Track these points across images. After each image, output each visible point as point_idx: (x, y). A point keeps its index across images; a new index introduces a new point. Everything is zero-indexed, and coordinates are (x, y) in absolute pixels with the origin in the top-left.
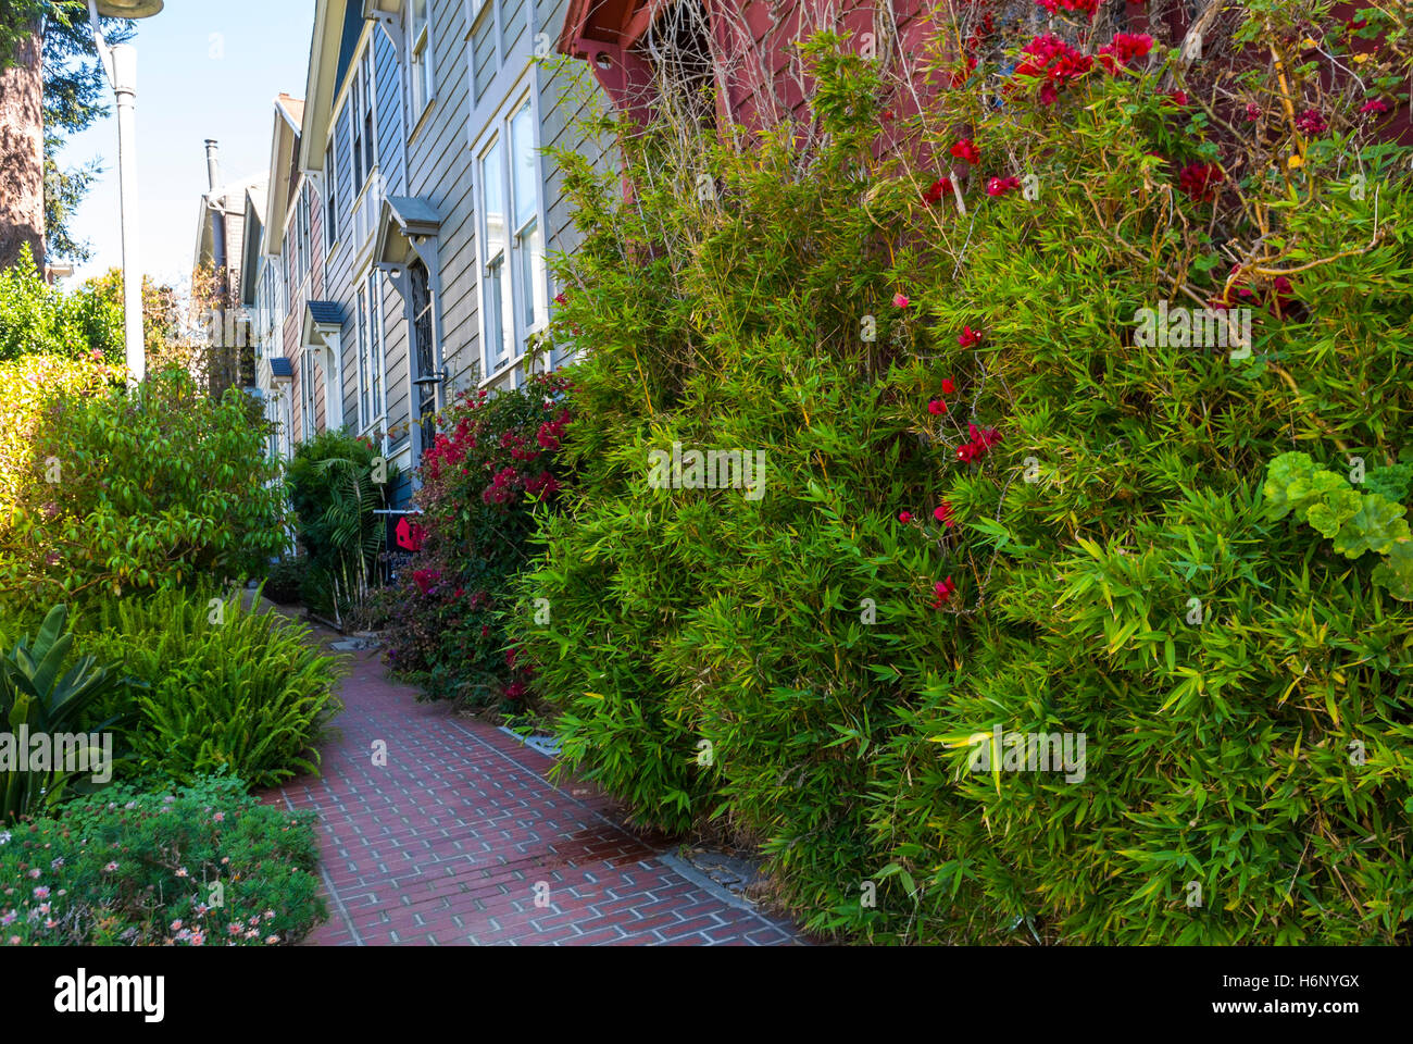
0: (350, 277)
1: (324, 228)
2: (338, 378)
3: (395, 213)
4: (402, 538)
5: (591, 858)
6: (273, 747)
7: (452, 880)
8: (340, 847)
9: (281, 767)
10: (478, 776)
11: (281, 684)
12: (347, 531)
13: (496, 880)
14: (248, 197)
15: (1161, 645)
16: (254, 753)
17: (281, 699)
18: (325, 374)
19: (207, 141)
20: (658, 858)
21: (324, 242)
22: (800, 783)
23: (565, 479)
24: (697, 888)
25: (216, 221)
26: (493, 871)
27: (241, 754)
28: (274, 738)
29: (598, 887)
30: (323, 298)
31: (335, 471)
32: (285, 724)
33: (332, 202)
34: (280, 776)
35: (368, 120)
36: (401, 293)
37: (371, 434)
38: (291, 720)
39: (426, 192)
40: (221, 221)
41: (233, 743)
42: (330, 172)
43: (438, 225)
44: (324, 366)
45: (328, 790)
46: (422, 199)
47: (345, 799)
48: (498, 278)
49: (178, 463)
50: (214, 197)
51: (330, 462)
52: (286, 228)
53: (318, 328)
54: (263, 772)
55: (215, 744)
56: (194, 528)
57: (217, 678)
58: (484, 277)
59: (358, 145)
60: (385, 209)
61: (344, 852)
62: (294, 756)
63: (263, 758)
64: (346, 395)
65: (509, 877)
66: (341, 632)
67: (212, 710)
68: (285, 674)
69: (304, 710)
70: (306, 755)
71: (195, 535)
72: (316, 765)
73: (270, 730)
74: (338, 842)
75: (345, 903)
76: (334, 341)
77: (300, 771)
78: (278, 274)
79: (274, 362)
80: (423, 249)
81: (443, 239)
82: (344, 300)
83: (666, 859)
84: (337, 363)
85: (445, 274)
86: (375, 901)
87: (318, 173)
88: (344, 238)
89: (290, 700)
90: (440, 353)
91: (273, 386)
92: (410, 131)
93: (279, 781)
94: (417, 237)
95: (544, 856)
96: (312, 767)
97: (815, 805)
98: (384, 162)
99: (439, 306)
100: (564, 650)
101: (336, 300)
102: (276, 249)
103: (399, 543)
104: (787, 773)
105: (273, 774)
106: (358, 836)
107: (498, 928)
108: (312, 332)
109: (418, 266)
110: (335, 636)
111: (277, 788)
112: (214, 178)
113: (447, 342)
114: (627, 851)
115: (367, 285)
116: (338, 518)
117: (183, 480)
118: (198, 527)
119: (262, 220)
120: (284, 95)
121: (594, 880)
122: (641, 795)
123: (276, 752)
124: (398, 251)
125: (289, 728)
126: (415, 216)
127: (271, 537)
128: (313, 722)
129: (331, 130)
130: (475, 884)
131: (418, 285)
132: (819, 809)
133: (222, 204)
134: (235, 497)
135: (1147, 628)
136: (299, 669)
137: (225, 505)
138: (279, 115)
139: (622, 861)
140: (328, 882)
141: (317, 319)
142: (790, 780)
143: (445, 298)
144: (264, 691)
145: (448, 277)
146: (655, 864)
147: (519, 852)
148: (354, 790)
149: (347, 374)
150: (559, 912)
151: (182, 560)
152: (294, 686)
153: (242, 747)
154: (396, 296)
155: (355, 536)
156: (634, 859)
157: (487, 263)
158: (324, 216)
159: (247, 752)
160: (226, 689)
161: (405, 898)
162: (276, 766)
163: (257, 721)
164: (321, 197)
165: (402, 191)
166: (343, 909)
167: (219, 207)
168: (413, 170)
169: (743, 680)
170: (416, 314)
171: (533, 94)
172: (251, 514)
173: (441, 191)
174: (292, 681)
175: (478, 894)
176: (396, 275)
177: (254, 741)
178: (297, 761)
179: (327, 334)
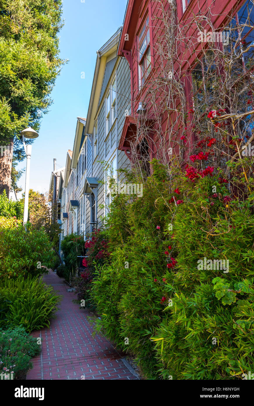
0: (80, 195)
1: (76, 182)
2: (76, 219)
3: (88, 182)
4: (84, 264)
5: (105, 358)
6: (39, 320)
7: (70, 360)
8: (48, 348)
9: (41, 325)
10: (87, 331)
11: (43, 303)
12: (73, 260)
13: (80, 361)
14: (61, 173)
15: (187, 322)
16: (34, 321)
17: (42, 307)
18: (74, 218)
19: (54, 159)
20: (121, 359)
21: (75, 186)
22: (143, 344)
23: (106, 257)
24: (127, 369)
25: (55, 178)
26: (80, 359)
27: (31, 321)
28: (39, 317)
29: (104, 366)
30: (74, 199)
31: (72, 244)
32: (42, 314)
33: (77, 176)
34: (40, 327)
35: (85, 158)
36: (89, 201)
37: (82, 235)
38: (44, 313)
39: (95, 177)
40: (56, 178)
41: (29, 318)
42: (78, 169)
43: (97, 185)
44: (74, 217)
45: (51, 332)
46: (95, 178)
47: (54, 335)
48: (109, 199)
49: (27, 246)
50: (54, 172)
51: (70, 242)
52: (68, 181)
53: (72, 207)
54: (36, 326)
55: (25, 318)
56: (28, 262)
57: (28, 301)
58: (106, 199)
59: (83, 163)
60: (86, 181)
61: (48, 350)
62: (44, 322)
63: (36, 322)
64: (78, 224)
65: (83, 361)
66: (71, 287)
67: (26, 309)
68: (44, 300)
69: (48, 310)
70: (47, 322)
71: (28, 264)
72: (48, 324)
73: (38, 315)
74: (48, 347)
75: (43, 364)
76: (76, 210)
77: (45, 327)
78: (66, 192)
79: (64, 214)
80: (94, 191)
81: (99, 188)
82: (79, 200)
83: (123, 360)
84: (76, 216)
85: (98, 197)
86: (50, 364)
87: (75, 169)
88: (79, 185)
89: (44, 308)
90: (97, 216)
91: (63, 220)
92: (93, 162)
93: (40, 328)
94: (92, 188)
95: (94, 356)
96: (48, 326)
97: (147, 350)
98: (88, 168)
99: (97, 204)
100: (99, 302)
101: (77, 200)
102: (66, 186)
103: (83, 265)
104: (140, 340)
105: (38, 327)
106: (53, 346)
107: (75, 375)
108: (71, 208)
109: (93, 194)
110: (69, 287)
111: (39, 330)
112: (55, 168)
113: (98, 214)
114: (114, 356)
115: (83, 197)
116: (72, 256)
117: (28, 250)
118: (29, 262)
119: (63, 179)
120: (69, 150)
121: (103, 364)
122: (116, 342)
123: (40, 321)
124: (88, 191)
125: (43, 315)
126: (92, 183)
127: (48, 264)
128: (49, 314)
129: (78, 159)
130: (75, 362)
131: (93, 199)
132: (147, 351)
133: (56, 174)
134: (40, 254)
135: (186, 317)
136: (48, 300)
137: (37, 256)
138: (68, 155)
139: (112, 359)
140: (41, 358)
141: (72, 205)
142: (141, 342)
143: (98, 202)
144: (38, 305)
145: (99, 197)
146: (120, 361)
147: (89, 354)
148: (57, 333)
149: (78, 219)
150: (91, 372)
151: (25, 270)
152: (46, 304)
153: (31, 319)
154: (88, 201)
155: (76, 261)
156: (115, 359)
157: (107, 195)
158: (76, 180)
159: (33, 320)
160: (29, 304)
161: (57, 364)
162: (40, 325)
163: (35, 313)
164: (75, 175)
165: (91, 176)
166: (42, 365)
167: (55, 175)
168: (93, 170)
169: (131, 315)
170: (92, 206)
171: (116, 156)
172: (44, 258)
173: (98, 177)
174: (46, 302)
175: (74, 365)
176: (88, 196)
177: (34, 318)
178: (45, 324)
179: (75, 209)
